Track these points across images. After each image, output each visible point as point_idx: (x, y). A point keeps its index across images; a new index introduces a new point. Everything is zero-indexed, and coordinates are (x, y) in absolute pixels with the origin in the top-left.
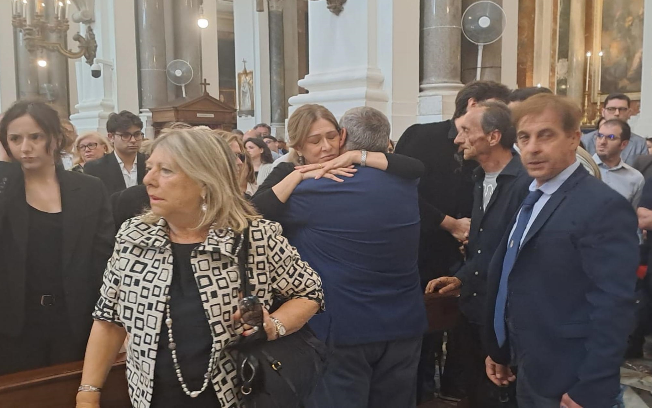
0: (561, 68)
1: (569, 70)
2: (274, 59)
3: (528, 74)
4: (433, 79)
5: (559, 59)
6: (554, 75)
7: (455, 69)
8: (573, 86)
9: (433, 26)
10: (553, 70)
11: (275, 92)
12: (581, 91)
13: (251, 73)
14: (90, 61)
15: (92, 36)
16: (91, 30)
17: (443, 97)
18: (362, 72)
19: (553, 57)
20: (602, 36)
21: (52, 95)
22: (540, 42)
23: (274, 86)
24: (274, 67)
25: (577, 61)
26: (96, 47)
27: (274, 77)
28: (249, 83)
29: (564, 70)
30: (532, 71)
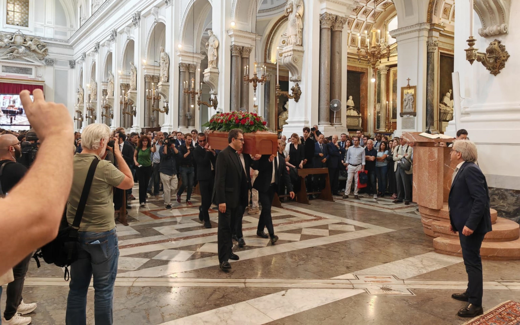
0: (378, 106)
1: (381, 108)
2: (266, 101)
3: (365, 109)
4: (322, 121)
5: (377, 103)
6: (375, 110)
7: (328, 118)
8: (382, 115)
9: (322, 106)
10: (375, 107)
11: (266, 114)
12: (385, 117)
13: (257, 106)
14: (215, 108)
15: (216, 100)
16: (216, 97)
17: (325, 126)
18: (303, 119)
19: (375, 102)
20: (393, 95)
21: (190, 117)
22: (370, 96)
23: (266, 112)
24: (266, 104)
25: (384, 105)
26: (218, 103)
27: (266, 108)
28: (256, 111)
29: (379, 108)
30: (367, 107)
